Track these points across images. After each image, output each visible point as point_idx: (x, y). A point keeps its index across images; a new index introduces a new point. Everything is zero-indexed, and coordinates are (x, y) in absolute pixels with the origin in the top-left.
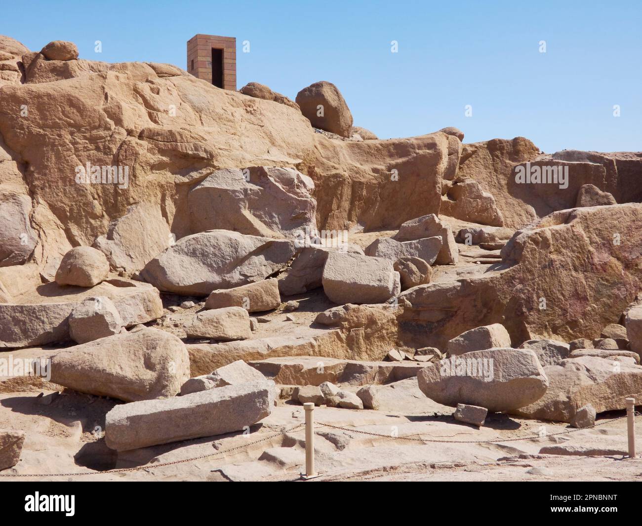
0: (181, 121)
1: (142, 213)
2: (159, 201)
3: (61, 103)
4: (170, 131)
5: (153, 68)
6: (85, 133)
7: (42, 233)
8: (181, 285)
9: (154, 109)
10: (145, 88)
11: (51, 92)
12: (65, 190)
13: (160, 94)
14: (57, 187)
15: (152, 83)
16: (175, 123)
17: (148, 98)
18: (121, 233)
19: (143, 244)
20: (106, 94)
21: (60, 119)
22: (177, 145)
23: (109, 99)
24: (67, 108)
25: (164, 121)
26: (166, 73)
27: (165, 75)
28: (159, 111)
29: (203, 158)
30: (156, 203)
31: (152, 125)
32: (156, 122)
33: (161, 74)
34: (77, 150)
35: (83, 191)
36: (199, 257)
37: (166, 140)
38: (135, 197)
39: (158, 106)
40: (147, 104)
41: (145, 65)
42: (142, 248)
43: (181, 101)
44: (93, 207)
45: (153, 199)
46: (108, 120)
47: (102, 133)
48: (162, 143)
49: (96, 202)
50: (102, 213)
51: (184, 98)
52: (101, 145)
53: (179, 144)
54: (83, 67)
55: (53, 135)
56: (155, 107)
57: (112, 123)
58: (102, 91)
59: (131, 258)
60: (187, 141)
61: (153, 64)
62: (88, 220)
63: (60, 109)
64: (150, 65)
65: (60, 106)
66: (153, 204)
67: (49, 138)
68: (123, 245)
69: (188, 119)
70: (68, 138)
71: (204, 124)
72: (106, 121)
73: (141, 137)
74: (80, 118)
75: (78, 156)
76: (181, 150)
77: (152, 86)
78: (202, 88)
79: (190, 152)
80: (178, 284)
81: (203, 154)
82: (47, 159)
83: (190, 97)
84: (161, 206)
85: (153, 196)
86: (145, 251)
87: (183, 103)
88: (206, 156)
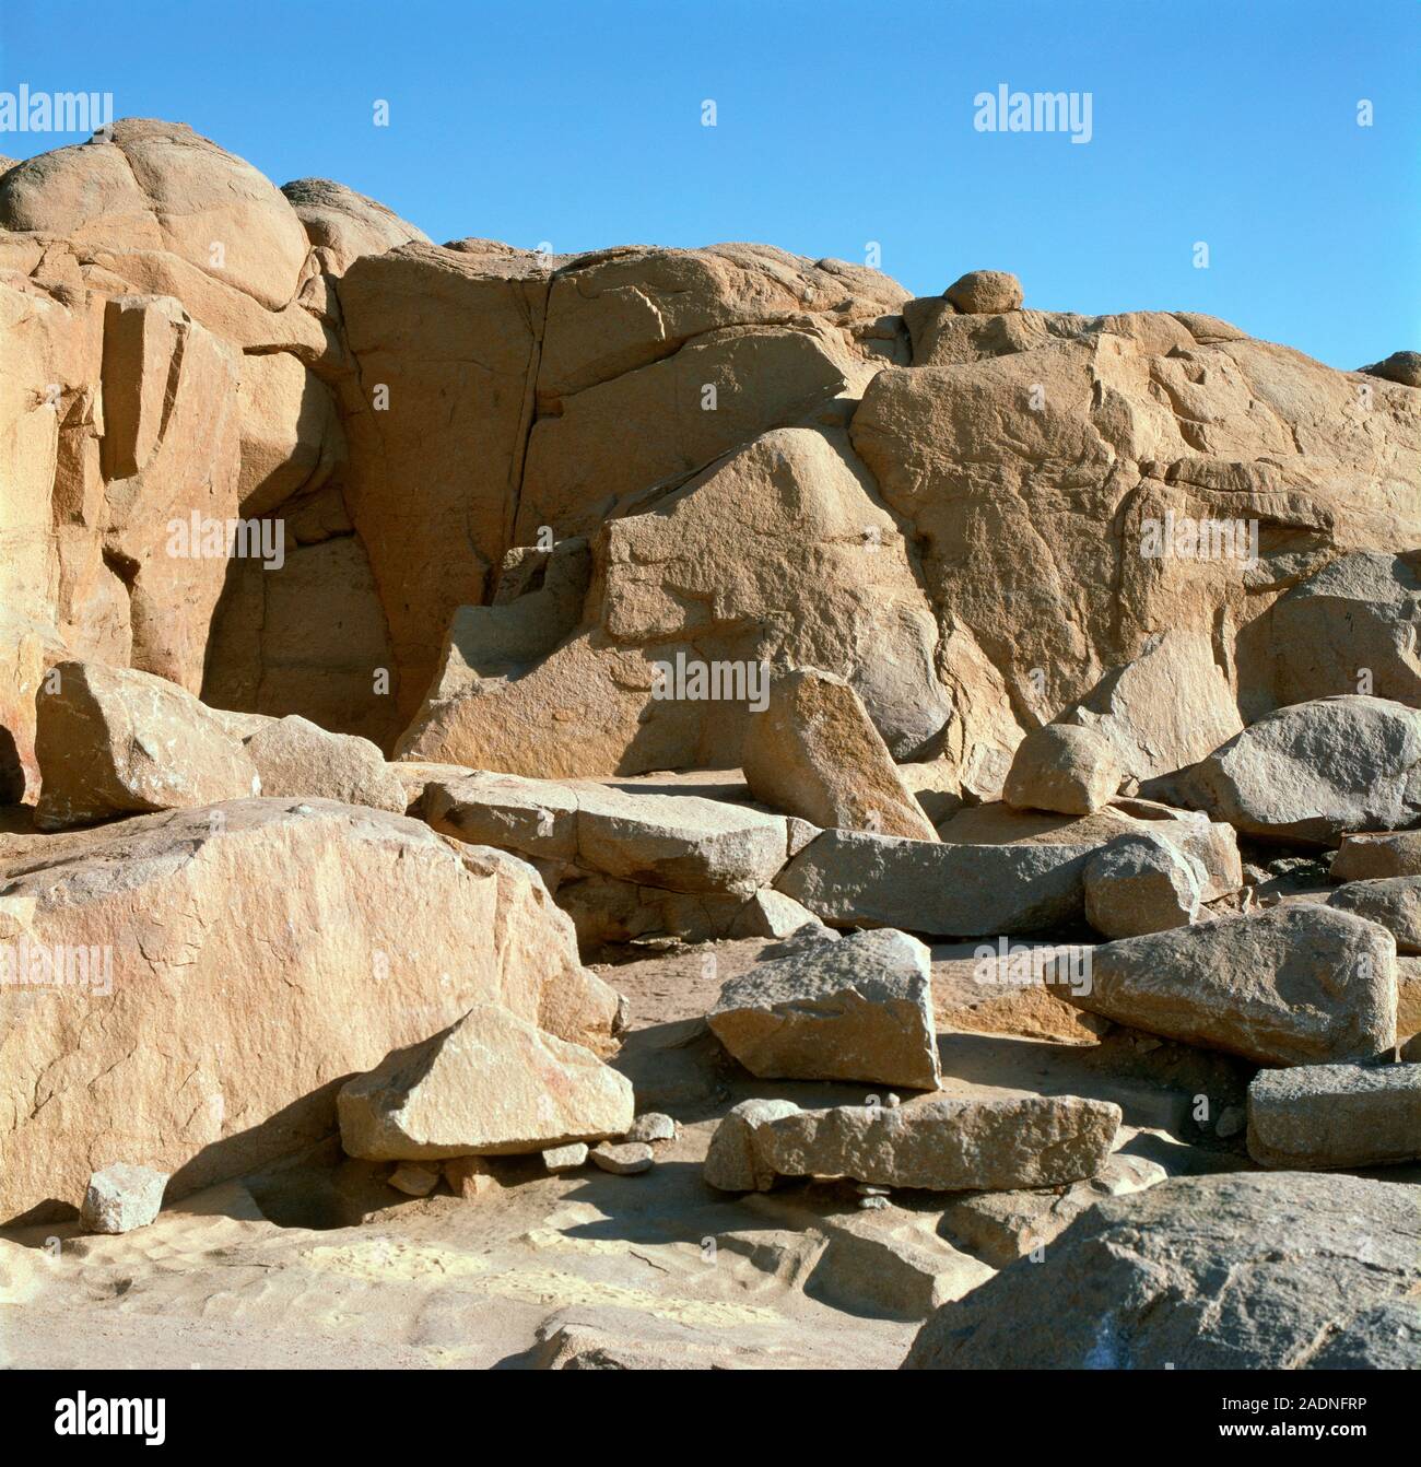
0: (1255, 443)
1: (1173, 654)
2: (1209, 627)
3: (1003, 405)
4: (1236, 467)
5: (1187, 323)
6: (1052, 471)
7: (960, 694)
8: (1272, 821)
9: (1194, 418)
10: (1173, 370)
11: (981, 382)
12: (1007, 599)
13: (1207, 380)
14: (991, 590)
15: (1188, 357)
16: (1241, 448)
17: (1181, 393)
18: (1127, 696)
19: (1175, 724)
20: (1098, 383)
21: (999, 442)
22: (1251, 497)
23: (1104, 395)
24: (1015, 417)
25: (1216, 443)
26: (1214, 336)
27: (1214, 340)
28: (1204, 420)
29: (1309, 528)
30: (1202, 632)
31: (1192, 453)
32: (1200, 447)
33: (1202, 338)
34: (1033, 508)
35: (1047, 602)
36: (1309, 757)
37: (1226, 487)
38: (1158, 617)
39: (1204, 411)
40: (1178, 405)
41: (1169, 319)
42: (1172, 735)
43: (1251, 398)
44: (1067, 640)
45: (1196, 620)
46: (1102, 442)
47: (1087, 471)
48: (1218, 493)
49: (1074, 627)
50: (1087, 652)
51: (1259, 391)
52: (1085, 498)
53: (1255, 495)
54: (1034, 326)
55: (983, 478)
56: (1197, 413)
57: (1109, 448)
58: (1089, 377)
59: (1149, 753)
60: (1274, 488)
61: (1186, 313)
62: (1057, 667)
63: (999, 419)
64: (1177, 318)
65: (1000, 412)
66: (1196, 634)
67: (976, 484)
68: (1132, 727)
69: (1269, 437)
70: (1013, 481)
71: (1305, 449)
72: (1098, 444)
73: (1171, 478)
74: (1042, 440)
75: (1035, 523)
76: (1260, 510)
77: (1188, 364)
78: (1295, 366)
79: (1280, 515)
80: (1265, 818)
81: (1309, 519)
82: (972, 533)
83: (1271, 387)
84: (1214, 639)
85: (1195, 614)
86: (1177, 738)
87: (1256, 402)
88: (1316, 525)
